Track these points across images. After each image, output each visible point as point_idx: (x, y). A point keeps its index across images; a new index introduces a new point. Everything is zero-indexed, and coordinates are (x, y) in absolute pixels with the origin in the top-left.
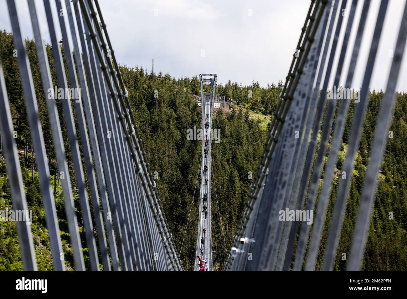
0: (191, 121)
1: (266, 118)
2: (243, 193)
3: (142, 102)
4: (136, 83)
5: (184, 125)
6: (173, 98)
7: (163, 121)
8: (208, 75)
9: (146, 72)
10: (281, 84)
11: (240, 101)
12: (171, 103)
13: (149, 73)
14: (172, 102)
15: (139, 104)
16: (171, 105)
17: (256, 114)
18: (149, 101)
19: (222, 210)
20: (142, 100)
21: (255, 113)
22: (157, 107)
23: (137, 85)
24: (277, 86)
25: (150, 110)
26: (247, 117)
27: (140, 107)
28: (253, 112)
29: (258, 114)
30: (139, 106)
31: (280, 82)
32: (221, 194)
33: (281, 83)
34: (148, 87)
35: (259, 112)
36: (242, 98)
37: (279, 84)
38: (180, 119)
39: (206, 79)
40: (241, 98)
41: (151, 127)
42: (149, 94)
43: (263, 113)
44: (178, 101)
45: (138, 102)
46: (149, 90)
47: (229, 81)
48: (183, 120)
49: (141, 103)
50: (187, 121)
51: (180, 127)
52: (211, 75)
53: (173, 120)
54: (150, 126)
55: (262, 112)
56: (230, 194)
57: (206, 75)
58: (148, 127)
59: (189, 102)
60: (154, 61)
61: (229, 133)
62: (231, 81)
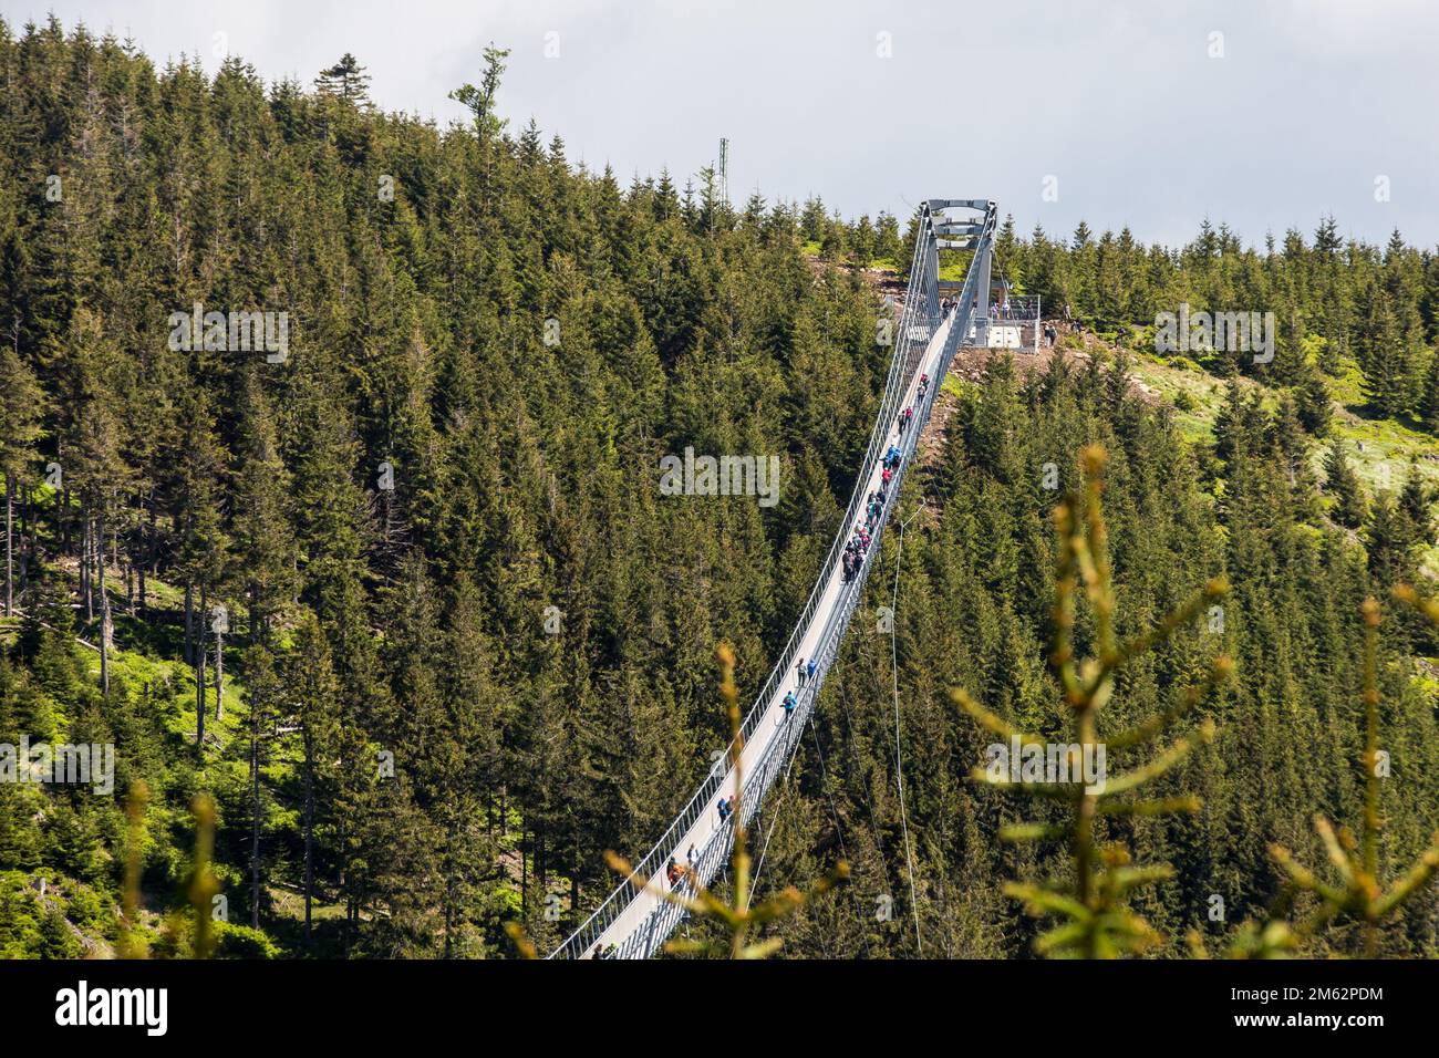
0: (846, 411)
1: (1215, 387)
2: (1048, 730)
3: (635, 330)
4: (623, 251)
5: (816, 429)
6: (782, 308)
7: (717, 415)
8: (959, 204)
9: (685, 197)
10: (1332, 235)
11: (1108, 313)
12: (771, 335)
13: (698, 202)
14: (777, 330)
15: (621, 341)
16: (772, 343)
17: (1174, 371)
18: (677, 324)
19: (923, 809)
20: (631, 323)
21: (1171, 366)
22: (698, 353)
23: (627, 256)
24: (1310, 242)
25: (669, 367)
26: (1117, 387)
27: (626, 352)
28: (1161, 361)
29: (1183, 373)
30: (622, 349)
31: (1327, 224)
32: (933, 735)
33: (1330, 228)
34: (674, 264)
35: (1190, 363)
36: (1116, 303)
37: (1322, 233)
38: (801, 406)
39: (951, 223)
40: (1112, 300)
41: (667, 443)
42: (675, 295)
43: (1206, 365)
44: (803, 323)
45: (617, 335)
46: (677, 276)
47: (1082, 225)
48: (813, 409)
49: (630, 339)
50: (828, 412)
51: (799, 438)
52: (970, 204)
53: (764, 409)
54: (656, 440)
55: (1201, 364)
56: (975, 736)
57: (947, 204)
58: (650, 444)
59: (855, 328)
60: (729, 146)
61: (1019, 463)
62: (1089, 227)
